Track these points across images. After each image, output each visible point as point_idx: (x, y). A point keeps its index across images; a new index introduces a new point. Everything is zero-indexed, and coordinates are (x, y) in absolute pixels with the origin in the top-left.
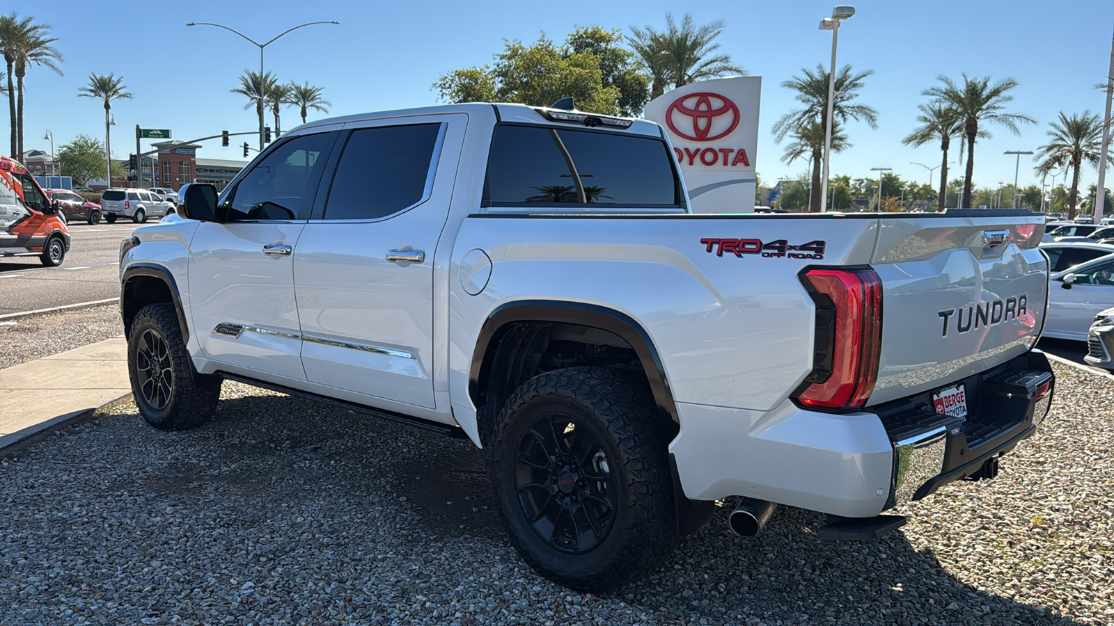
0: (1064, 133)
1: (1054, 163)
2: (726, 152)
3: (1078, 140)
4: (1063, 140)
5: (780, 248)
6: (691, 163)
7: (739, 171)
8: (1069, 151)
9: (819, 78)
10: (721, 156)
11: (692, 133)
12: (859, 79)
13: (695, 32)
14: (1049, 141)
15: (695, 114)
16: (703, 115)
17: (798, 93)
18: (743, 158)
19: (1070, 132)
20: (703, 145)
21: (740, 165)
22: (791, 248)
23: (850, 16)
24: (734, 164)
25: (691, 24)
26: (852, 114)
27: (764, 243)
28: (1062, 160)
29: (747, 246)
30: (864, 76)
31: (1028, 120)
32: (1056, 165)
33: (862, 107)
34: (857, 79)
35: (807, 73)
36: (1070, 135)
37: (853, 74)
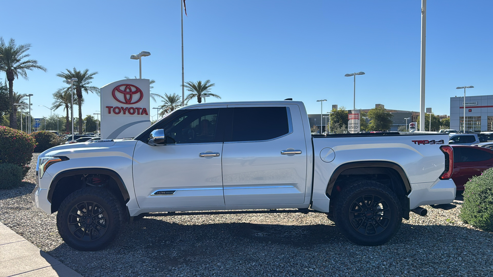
0: (167, 101)
1: (165, 112)
2: (138, 109)
3: (172, 104)
4: (167, 104)
5: (434, 142)
6: (124, 113)
7: (143, 117)
8: (169, 108)
9: (74, 74)
10: (136, 110)
11: (124, 101)
12: (92, 75)
13: (16, 47)
14: (163, 104)
15: (124, 93)
16: (128, 93)
17: (65, 79)
18: (145, 112)
19: (169, 101)
20: (129, 106)
21: (144, 115)
22: (436, 142)
23: (148, 56)
24: (142, 114)
25: (14, 43)
26: (90, 90)
27: (429, 141)
28: (168, 111)
29: (425, 142)
30: (94, 74)
31: (160, 96)
32: (166, 113)
33: (95, 87)
34: (91, 75)
35: (68, 71)
36: (169, 102)
37: (89, 73)
